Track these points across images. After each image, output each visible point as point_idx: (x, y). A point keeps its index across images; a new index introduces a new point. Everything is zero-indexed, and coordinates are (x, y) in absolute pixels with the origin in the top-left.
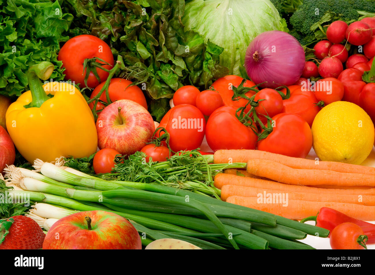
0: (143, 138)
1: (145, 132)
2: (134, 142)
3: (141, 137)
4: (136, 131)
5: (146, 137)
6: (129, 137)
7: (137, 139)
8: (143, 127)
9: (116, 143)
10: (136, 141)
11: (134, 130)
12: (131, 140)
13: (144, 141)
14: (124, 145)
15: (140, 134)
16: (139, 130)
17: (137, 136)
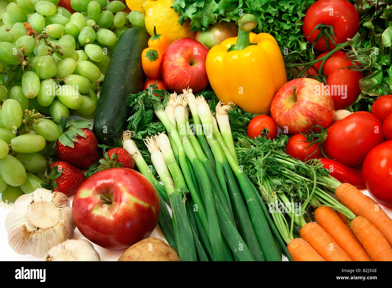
0: (301, 125)
1: (306, 122)
2: (290, 124)
3: (299, 123)
4: (296, 117)
5: (305, 126)
6: (287, 118)
7: (294, 123)
8: (304, 116)
9: (277, 117)
10: (293, 125)
11: (294, 115)
12: (288, 122)
13: (302, 128)
14: (282, 122)
15: (298, 120)
16: (298, 117)
17: (295, 121)
